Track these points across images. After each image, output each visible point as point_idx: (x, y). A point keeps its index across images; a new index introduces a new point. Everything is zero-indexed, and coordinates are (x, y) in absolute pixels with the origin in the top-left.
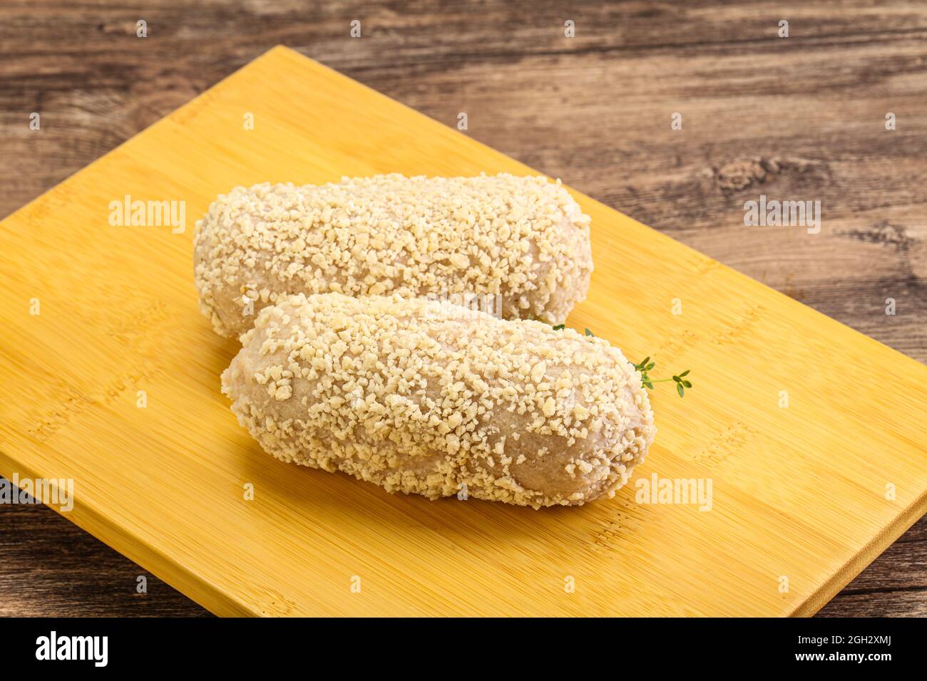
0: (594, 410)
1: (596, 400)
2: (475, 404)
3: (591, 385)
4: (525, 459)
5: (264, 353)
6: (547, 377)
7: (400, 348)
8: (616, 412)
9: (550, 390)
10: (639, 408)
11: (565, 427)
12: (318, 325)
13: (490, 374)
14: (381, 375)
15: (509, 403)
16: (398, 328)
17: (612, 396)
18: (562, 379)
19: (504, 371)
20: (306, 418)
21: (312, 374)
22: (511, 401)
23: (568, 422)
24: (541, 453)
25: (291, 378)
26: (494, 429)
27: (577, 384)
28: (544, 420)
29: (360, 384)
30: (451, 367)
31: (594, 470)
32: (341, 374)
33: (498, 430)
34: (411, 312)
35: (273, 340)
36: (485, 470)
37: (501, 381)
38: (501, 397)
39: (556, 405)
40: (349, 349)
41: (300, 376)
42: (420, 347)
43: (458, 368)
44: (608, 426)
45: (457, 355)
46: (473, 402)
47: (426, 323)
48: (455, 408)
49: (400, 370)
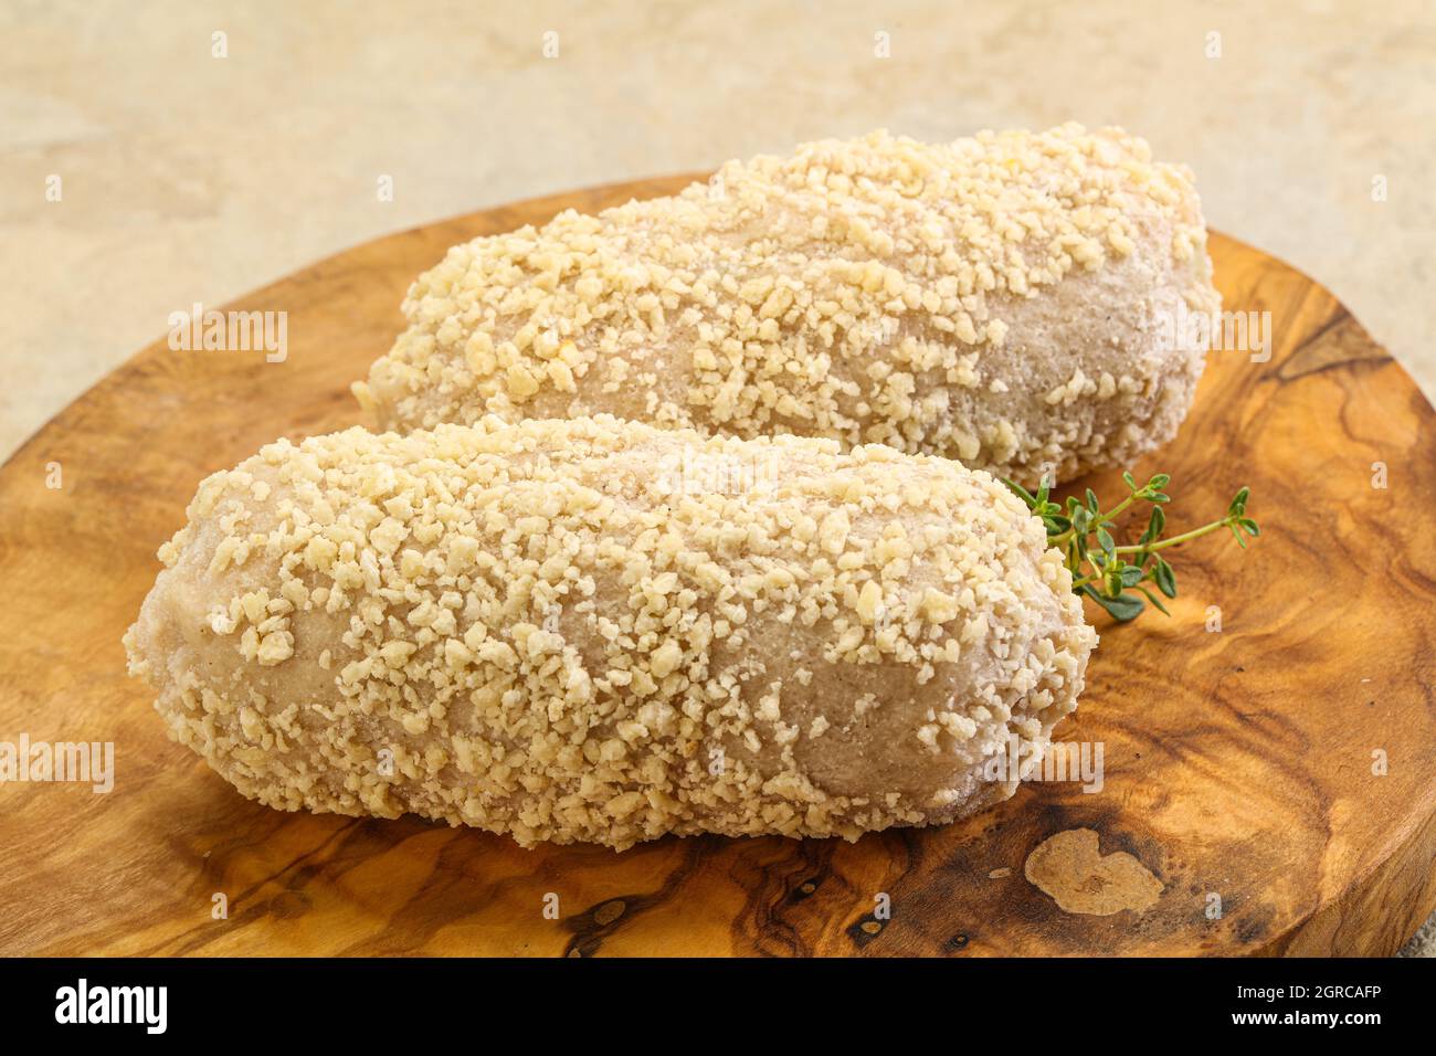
0: (967, 597)
1: (967, 577)
2: (706, 617)
3: (951, 547)
4: (827, 725)
5: (222, 568)
6: (855, 540)
7: (523, 515)
8: (1012, 597)
9: (865, 567)
10: (1054, 591)
11: (910, 642)
12: (335, 493)
13: (729, 548)
14: (491, 581)
15: (779, 605)
16: (513, 478)
17: (996, 564)
18: (887, 540)
19: (761, 536)
20: (331, 697)
21: (336, 598)
22: (784, 600)
23: (913, 630)
24: (861, 706)
25: (292, 615)
26: (754, 667)
27: (922, 547)
28: (858, 634)
29: (447, 606)
30: (645, 542)
31: (980, 733)
32: (401, 590)
33: (762, 668)
34: (534, 442)
35: (238, 539)
36: (739, 763)
37: (757, 560)
38: (761, 594)
39: (884, 597)
40: (411, 534)
41: (308, 606)
42: (568, 508)
43: (658, 545)
44: (1001, 632)
45: (652, 518)
46: (701, 612)
47: (569, 462)
48: (663, 631)
49: (531, 564)
